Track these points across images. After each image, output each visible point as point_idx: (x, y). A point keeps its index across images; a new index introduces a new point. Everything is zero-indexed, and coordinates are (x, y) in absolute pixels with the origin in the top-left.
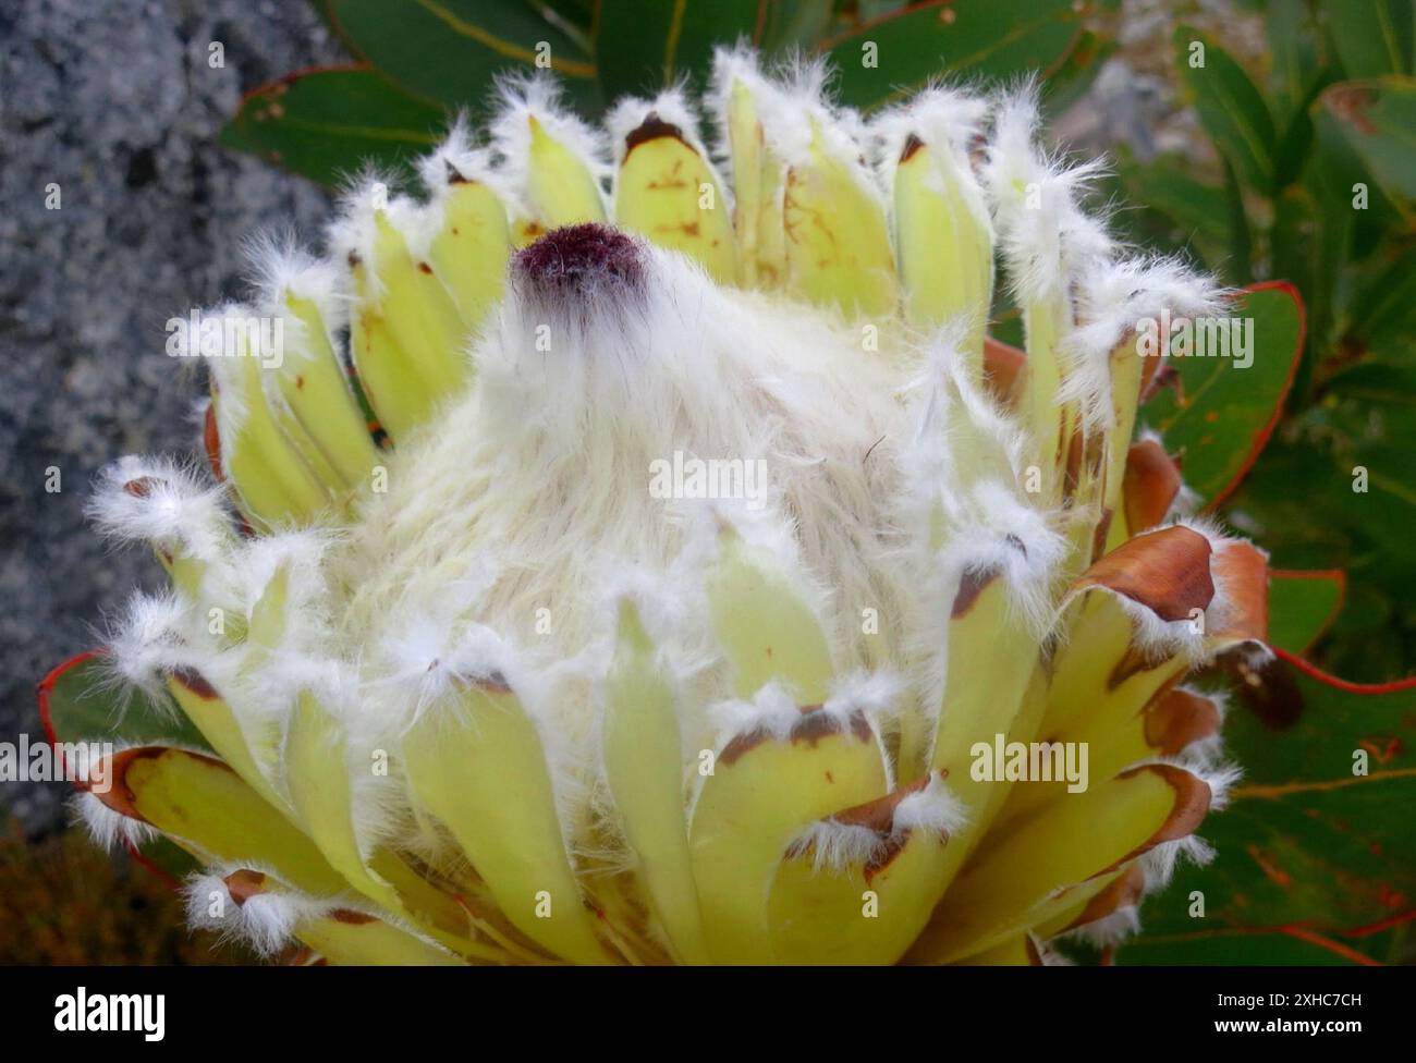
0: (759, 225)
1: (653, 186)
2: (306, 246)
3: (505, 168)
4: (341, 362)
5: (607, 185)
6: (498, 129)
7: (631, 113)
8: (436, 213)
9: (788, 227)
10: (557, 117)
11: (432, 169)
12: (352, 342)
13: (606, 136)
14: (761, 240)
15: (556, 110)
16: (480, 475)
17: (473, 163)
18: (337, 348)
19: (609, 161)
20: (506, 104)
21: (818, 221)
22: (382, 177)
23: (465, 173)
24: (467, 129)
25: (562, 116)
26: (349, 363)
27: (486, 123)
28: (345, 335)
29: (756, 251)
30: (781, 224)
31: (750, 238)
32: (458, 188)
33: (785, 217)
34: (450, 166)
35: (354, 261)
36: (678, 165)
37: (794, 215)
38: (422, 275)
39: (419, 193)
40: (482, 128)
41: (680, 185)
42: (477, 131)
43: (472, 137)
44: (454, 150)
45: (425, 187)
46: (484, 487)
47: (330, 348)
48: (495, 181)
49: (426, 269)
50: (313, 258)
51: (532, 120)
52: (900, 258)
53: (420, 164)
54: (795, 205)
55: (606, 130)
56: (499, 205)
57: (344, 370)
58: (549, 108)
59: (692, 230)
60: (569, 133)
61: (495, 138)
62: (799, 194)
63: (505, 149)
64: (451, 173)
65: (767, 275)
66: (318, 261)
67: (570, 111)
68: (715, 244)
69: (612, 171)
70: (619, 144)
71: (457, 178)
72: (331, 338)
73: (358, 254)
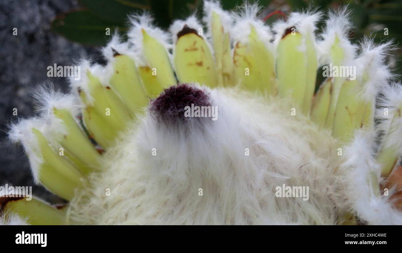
0: (223, 61)
1: (186, 50)
2: (59, 90)
3: (133, 48)
4: (80, 126)
5: (171, 51)
6: (130, 35)
7: (178, 25)
8: (110, 67)
9: (235, 62)
10: (152, 28)
11: (107, 52)
12: (83, 119)
13: (170, 34)
14: (224, 66)
15: (151, 26)
16: (141, 184)
17: (122, 48)
18: (78, 121)
19: (171, 43)
20: (132, 25)
21: (245, 59)
22: (88, 59)
23: (119, 52)
24: (118, 35)
25: (154, 28)
26: (83, 126)
27: (126, 33)
28: (80, 117)
29: (222, 70)
30: (232, 61)
31: (220, 66)
32: (118, 58)
33: (234, 58)
34: (114, 50)
35: (80, 91)
36: (195, 43)
37: (237, 58)
38: (107, 90)
39: (103, 62)
40: (125, 34)
41: (195, 49)
42: (123, 36)
43: (121, 38)
44: (114, 44)
45: (105, 59)
46: (143, 192)
47: (75, 122)
48: (131, 54)
49: (108, 88)
50: (63, 94)
51: (143, 31)
52: (276, 71)
53: (102, 50)
54: (238, 55)
55: (170, 32)
56: (132, 62)
57: (82, 128)
58: (149, 26)
59: (200, 64)
60: (157, 34)
61: (130, 38)
62: (239, 51)
63: (134, 41)
64: (114, 53)
65: (226, 78)
66: (65, 95)
67: (157, 26)
68: (208, 68)
69: (173, 46)
70: (175, 37)
71: (116, 54)
72: (75, 119)
73: (81, 88)
